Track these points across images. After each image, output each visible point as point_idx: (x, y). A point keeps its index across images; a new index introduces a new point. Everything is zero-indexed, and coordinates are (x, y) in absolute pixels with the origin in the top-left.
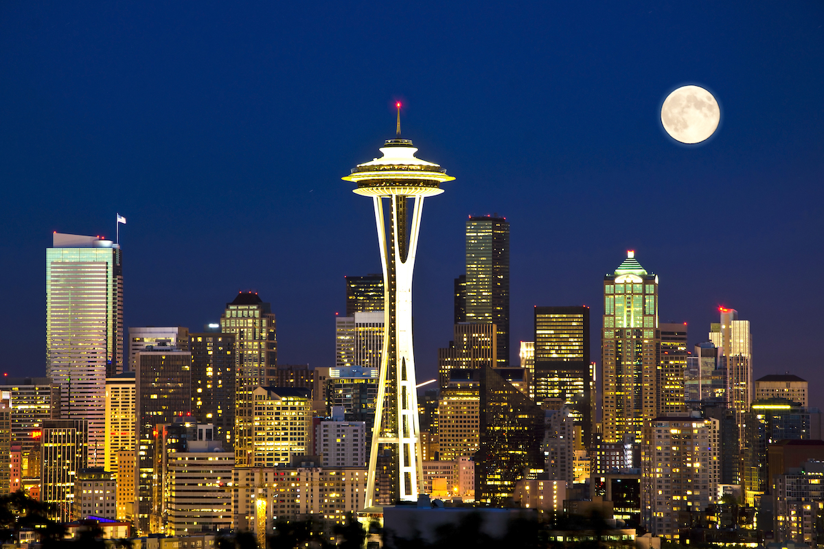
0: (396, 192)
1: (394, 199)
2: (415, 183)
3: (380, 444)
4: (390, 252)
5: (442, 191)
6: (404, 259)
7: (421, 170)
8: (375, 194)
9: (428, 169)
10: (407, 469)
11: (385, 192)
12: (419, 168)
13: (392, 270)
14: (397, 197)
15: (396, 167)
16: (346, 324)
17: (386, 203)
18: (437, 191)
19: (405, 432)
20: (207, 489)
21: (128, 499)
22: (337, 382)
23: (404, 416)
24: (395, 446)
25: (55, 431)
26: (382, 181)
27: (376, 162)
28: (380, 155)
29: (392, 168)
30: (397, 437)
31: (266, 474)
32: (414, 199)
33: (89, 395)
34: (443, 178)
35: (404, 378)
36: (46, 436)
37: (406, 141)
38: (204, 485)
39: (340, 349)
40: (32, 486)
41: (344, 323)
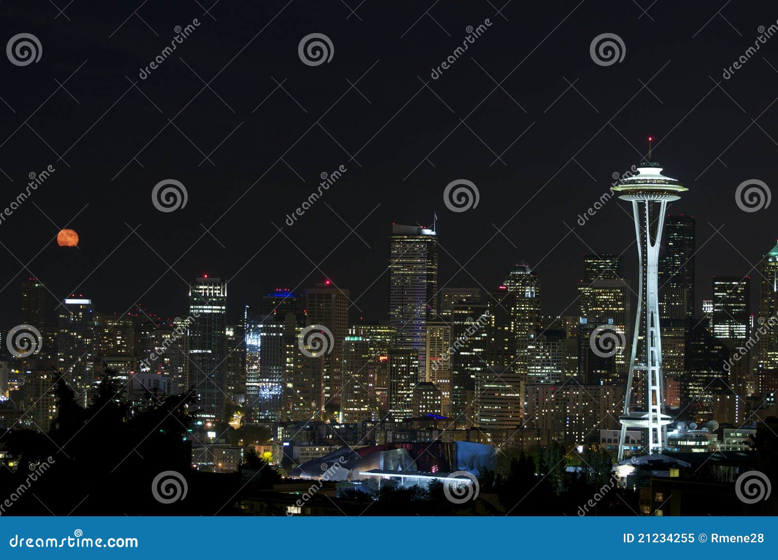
0: (647, 199)
1: (647, 203)
2: (661, 192)
3: (634, 370)
4: (643, 239)
5: (679, 198)
6: (653, 244)
7: (665, 183)
9: (670, 183)
10: (654, 388)
11: (641, 199)
12: (663, 182)
13: (644, 251)
14: (649, 201)
15: (648, 182)
17: (641, 205)
18: (676, 198)
19: (652, 362)
20: (502, 398)
21: (446, 403)
22: (585, 327)
23: (652, 351)
24: (646, 372)
25: (397, 357)
26: (639, 190)
27: (634, 178)
28: (638, 173)
29: (645, 181)
30: (647, 365)
31: (547, 389)
32: (660, 203)
33: (415, 332)
34: (681, 189)
35: (652, 325)
36: (391, 360)
37: (655, 163)
38: (500, 395)
39: (580, 304)
40: (381, 392)
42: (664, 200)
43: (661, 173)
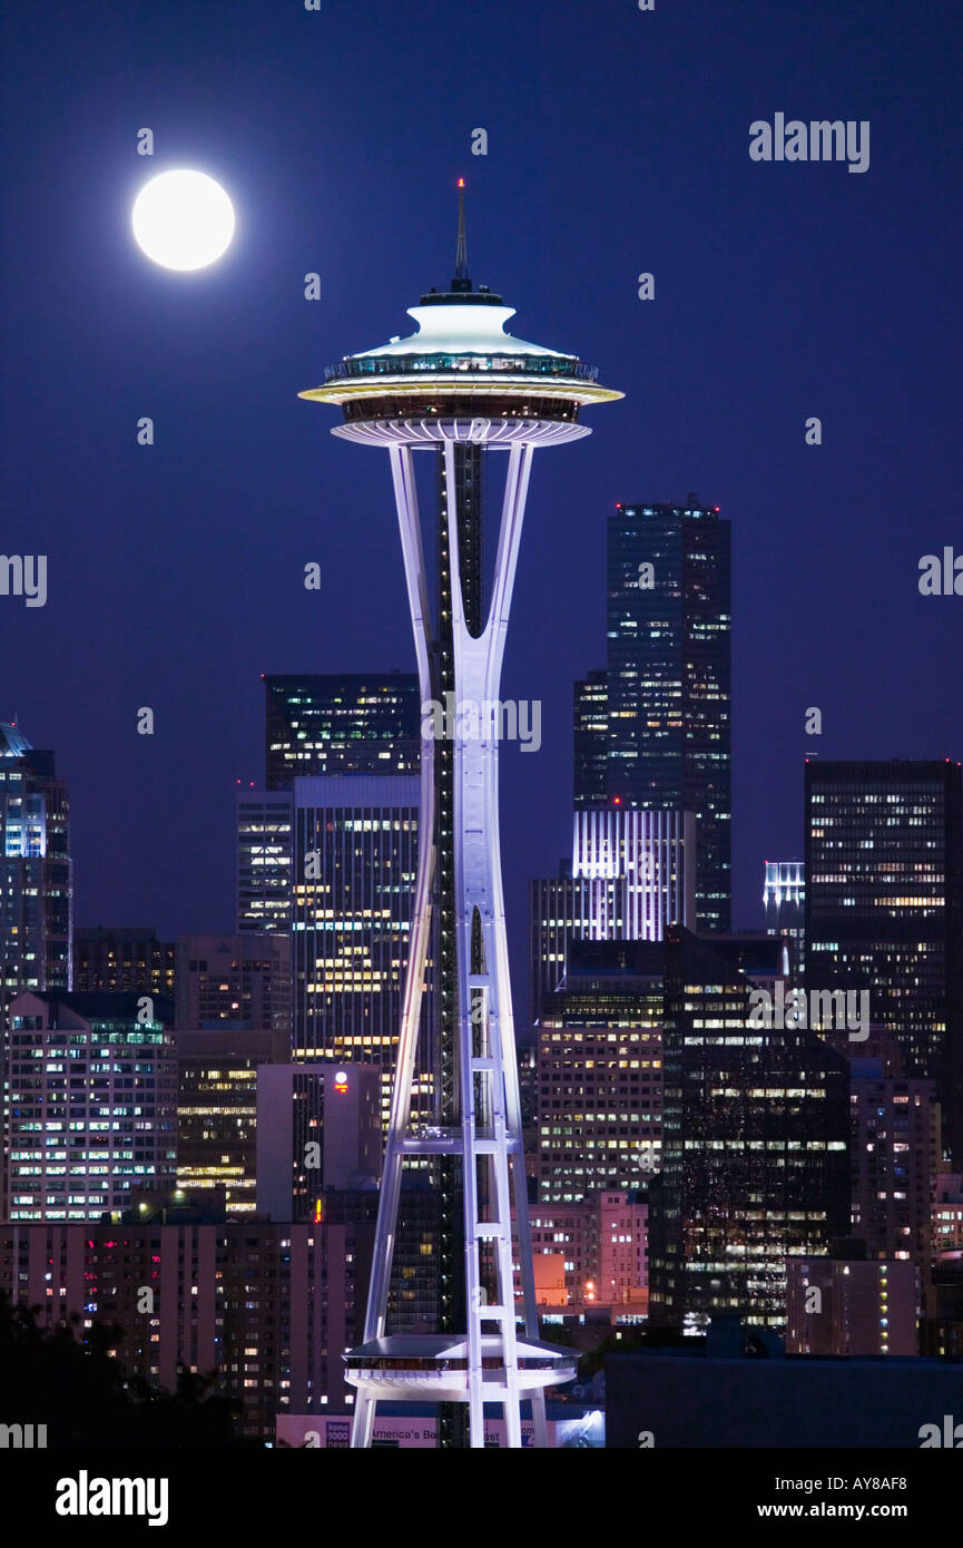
0: (450, 437)
1: (449, 454)
5: (587, 432)
6: (476, 629)
7: (522, 371)
8: (395, 442)
9: (544, 367)
10: (485, 1231)
11: (425, 435)
13: (441, 657)
14: (458, 447)
15: (454, 365)
16: (265, 812)
18: (572, 432)
19: (479, 1122)
23: (476, 1076)
27: (397, 348)
28: (410, 328)
29: (442, 364)
30: (459, 1136)
31: (64, 1245)
32: (506, 455)
35: (479, 967)
37: (485, 287)
41: (260, 807)
42: (523, 443)
43: (509, 326)
